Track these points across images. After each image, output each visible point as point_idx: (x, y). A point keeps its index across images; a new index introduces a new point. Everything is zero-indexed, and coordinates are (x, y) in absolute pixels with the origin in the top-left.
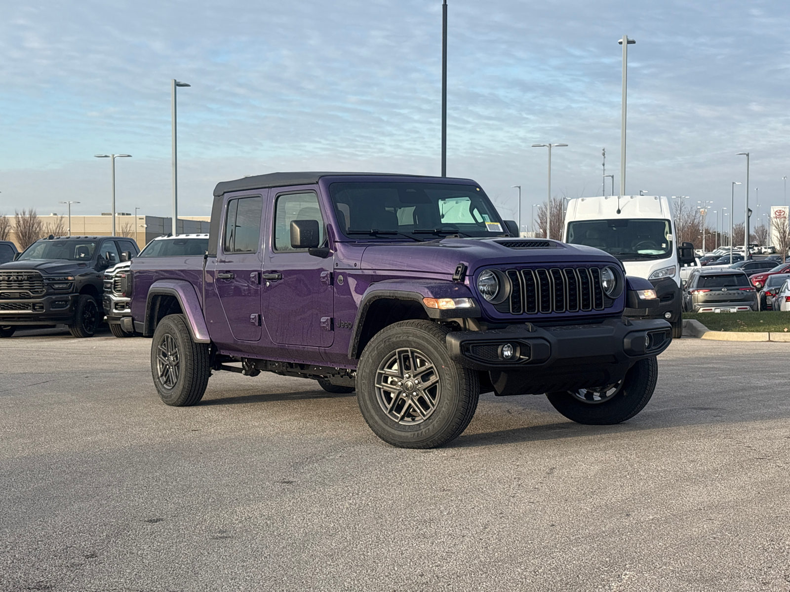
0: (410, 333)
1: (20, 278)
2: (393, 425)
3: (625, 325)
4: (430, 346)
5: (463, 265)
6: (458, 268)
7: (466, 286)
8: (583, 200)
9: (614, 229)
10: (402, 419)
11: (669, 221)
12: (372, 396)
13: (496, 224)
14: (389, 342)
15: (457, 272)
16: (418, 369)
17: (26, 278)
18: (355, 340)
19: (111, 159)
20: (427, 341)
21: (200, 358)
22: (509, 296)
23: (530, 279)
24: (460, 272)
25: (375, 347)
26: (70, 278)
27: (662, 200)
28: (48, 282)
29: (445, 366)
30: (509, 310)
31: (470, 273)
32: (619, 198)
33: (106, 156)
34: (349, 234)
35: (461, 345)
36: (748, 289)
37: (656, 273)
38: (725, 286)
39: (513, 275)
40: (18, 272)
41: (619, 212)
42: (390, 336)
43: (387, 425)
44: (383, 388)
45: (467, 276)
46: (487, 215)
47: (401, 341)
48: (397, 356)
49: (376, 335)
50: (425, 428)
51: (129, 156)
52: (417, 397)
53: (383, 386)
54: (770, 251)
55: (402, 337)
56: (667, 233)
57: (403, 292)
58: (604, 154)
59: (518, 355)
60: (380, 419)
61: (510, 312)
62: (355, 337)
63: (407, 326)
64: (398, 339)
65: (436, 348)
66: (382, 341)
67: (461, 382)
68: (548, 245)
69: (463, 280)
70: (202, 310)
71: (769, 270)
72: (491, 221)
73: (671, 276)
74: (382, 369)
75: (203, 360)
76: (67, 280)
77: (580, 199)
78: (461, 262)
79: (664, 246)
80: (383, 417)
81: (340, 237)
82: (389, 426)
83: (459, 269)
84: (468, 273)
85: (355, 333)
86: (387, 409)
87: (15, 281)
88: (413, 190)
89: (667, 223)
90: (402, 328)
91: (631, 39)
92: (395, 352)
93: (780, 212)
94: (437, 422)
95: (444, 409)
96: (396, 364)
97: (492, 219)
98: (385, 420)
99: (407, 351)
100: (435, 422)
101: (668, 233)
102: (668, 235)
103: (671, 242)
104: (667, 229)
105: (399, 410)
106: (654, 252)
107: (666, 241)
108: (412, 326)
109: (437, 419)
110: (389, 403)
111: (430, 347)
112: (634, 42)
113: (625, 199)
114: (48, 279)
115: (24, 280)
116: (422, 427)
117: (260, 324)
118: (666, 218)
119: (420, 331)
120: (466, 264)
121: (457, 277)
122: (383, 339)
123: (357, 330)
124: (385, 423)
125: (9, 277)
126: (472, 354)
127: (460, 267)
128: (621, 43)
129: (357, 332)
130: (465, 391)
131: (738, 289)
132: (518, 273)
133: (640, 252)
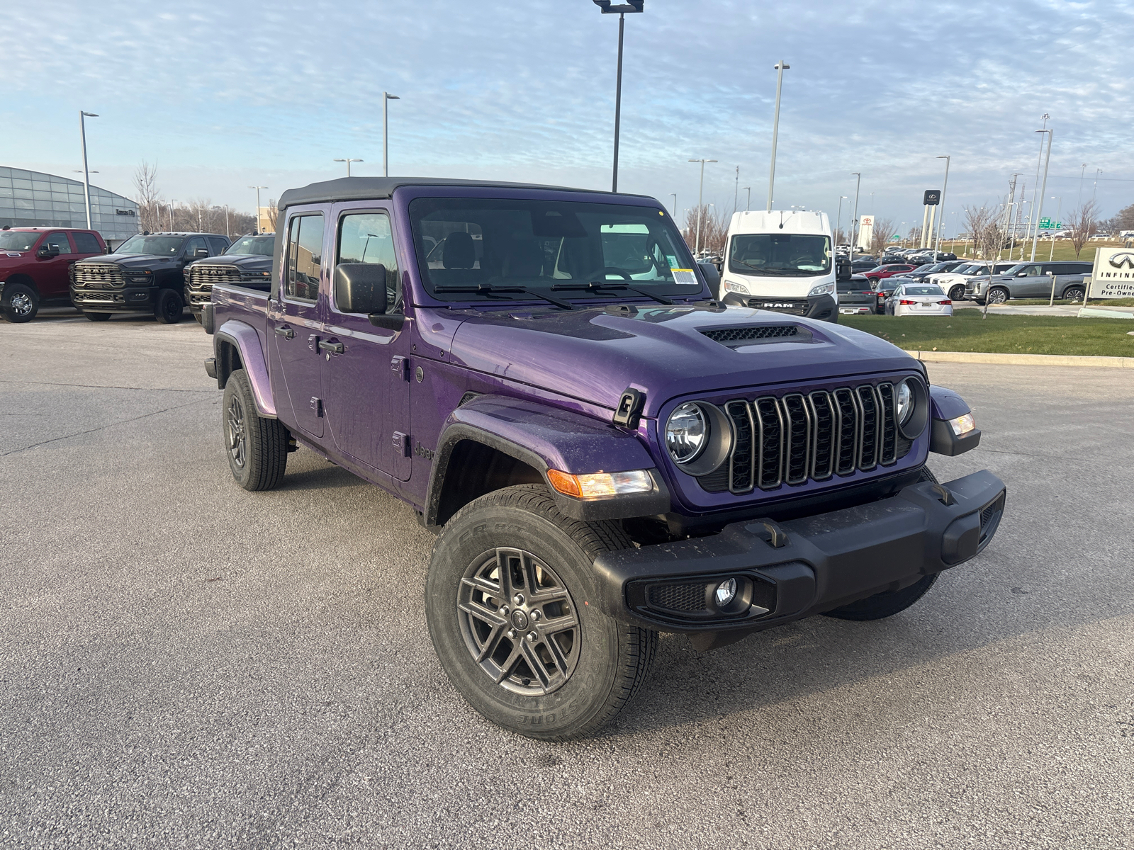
0: (524, 523)
1: (219, 272)
2: (488, 688)
3: (944, 503)
4: (563, 556)
5: (635, 392)
6: (625, 399)
7: (639, 438)
8: (746, 214)
9: (776, 243)
10: (505, 677)
11: (829, 237)
12: (450, 625)
13: (687, 271)
14: (482, 531)
15: (623, 409)
16: (538, 591)
17: (224, 272)
18: (432, 499)
19: (346, 163)
20: (555, 544)
21: (270, 434)
22: (728, 458)
23: (771, 419)
24: (629, 409)
25: (456, 535)
26: (265, 274)
27: (823, 216)
28: (245, 277)
29: (590, 603)
30: (728, 486)
31: (649, 413)
32: (781, 213)
33: (343, 161)
34: (438, 292)
35: (626, 586)
36: (869, 292)
37: (814, 290)
38: (851, 290)
39: (738, 410)
40: (218, 267)
41: (781, 226)
42: (484, 520)
43: (477, 685)
44: (471, 613)
45: (644, 417)
46: (674, 257)
47: (506, 534)
48: (498, 559)
49: (461, 510)
50: (547, 710)
51: (361, 161)
52: (535, 644)
53: (472, 608)
54: (859, 250)
55: (507, 528)
56: (826, 250)
57: (510, 443)
58: (737, 171)
59: (746, 600)
60: (465, 670)
61: (728, 490)
62: (433, 495)
63: (517, 506)
64: (499, 530)
65: (573, 563)
66: (470, 527)
67: (621, 639)
68: (794, 333)
69: (635, 424)
70: (268, 373)
71: (870, 270)
72: (681, 267)
73: (829, 293)
74: (471, 577)
75: (276, 437)
76: (263, 275)
77: (744, 212)
78: (633, 386)
79: (824, 262)
80: (471, 667)
81: (421, 298)
82: (480, 688)
83: (628, 402)
84: (645, 412)
85: (431, 486)
86: (480, 652)
87: (215, 275)
88: (557, 214)
89: (827, 239)
90: (508, 508)
91: (786, 64)
92: (495, 552)
93: (867, 220)
94: (570, 706)
95: (583, 685)
96: (497, 569)
97: (681, 263)
98: (473, 673)
99: (518, 554)
100: (566, 705)
101: (828, 249)
102: (828, 251)
103: (831, 258)
104: (827, 245)
105: (501, 658)
106: (814, 268)
107: (825, 257)
108: (527, 508)
109: (571, 701)
110: (483, 640)
111: (561, 559)
112: (788, 67)
113: (788, 214)
114: (245, 274)
115: (223, 274)
116: (541, 707)
117: (321, 414)
118: (827, 235)
119: (542, 521)
120: (644, 390)
121: (624, 420)
122: (473, 524)
123: (435, 483)
124: (473, 680)
125: (210, 271)
126: (650, 605)
127: (630, 398)
128: (777, 68)
129: (434, 487)
130: (630, 657)
131: (861, 293)
132: (748, 407)
133: (800, 267)
